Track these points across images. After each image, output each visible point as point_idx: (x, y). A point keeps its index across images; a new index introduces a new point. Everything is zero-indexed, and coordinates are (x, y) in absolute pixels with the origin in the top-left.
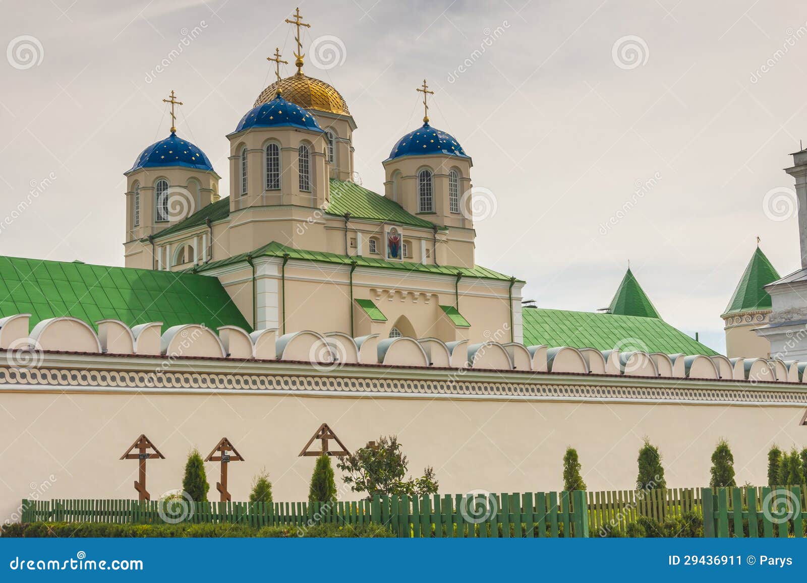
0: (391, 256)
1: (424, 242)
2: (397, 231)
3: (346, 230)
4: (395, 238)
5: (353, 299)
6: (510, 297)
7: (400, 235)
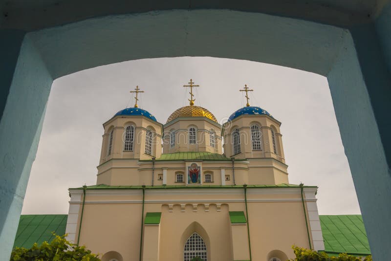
0: (191, 182)
1: (223, 171)
2: (197, 165)
3: (153, 170)
4: (196, 170)
5: (145, 214)
6: (303, 200)
7: (199, 167)
